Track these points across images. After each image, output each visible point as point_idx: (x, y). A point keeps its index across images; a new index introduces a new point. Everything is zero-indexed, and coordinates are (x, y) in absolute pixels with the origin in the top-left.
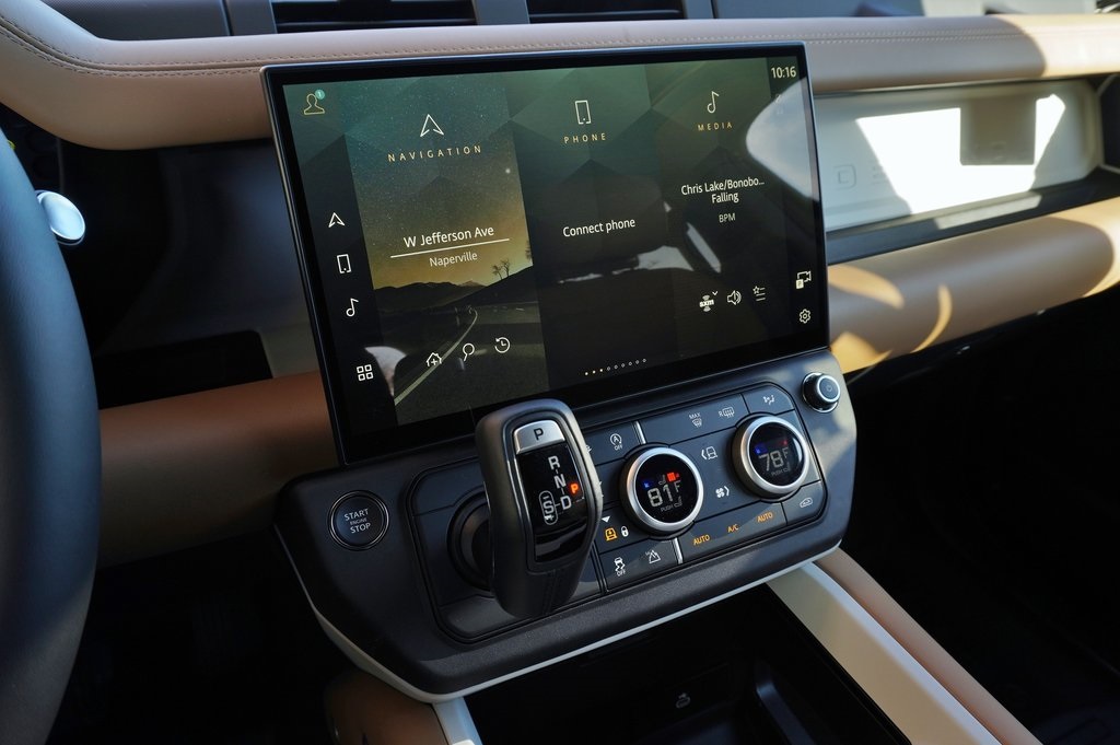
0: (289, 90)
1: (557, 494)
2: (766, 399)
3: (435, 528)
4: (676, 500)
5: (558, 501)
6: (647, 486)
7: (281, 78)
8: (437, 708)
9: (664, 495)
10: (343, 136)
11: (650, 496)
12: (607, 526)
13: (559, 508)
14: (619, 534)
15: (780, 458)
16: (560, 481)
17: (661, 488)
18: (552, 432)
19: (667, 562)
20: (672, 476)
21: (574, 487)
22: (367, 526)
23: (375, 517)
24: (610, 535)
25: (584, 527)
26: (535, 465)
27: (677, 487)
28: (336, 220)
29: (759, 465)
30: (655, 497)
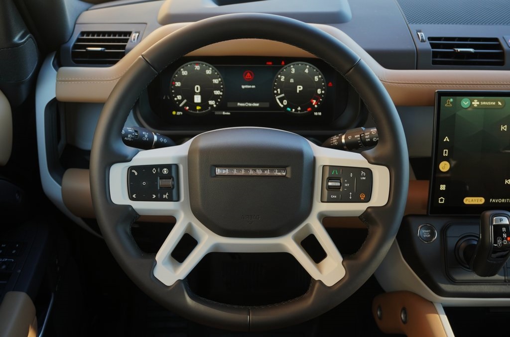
0: (442, 98)
1: (503, 239)
3: (451, 242)
5: (503, 241)
7: (441, 94)
8: (436, 305)
10: (455, 114)
13: (503, 243)
16: (505, 235)
18: (505, 221)
21: (508, 239)
22: (429, 236)
23: (432, 234)
25: (507, 252)
26: (498, 229)
28: (447, 139)
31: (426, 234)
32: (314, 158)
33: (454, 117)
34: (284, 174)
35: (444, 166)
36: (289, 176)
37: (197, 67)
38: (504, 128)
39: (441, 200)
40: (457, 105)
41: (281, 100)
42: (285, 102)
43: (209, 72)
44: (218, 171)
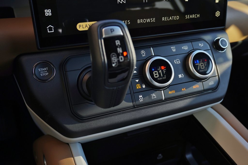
1: (118, 55)
2: (200, 45)
4: (163, 76)
5: (118, 58)
6: (153, 70)
8: (70, 145)
9: (159, 74)
11: (154, 74)
12: (137, 83)
13: (119, 61)
14: (142, 86)
15: (203, 66)
16: (120, 50)
17: (158, 71)
18: (118, 32)
19: (159, 99)
20: (163, 68)
21: (125, 54)
22: (47, 74)
23: (50, 71)
24: (138, 87)
26: (110, 43)
27: (164, 72)
29: (195, 67)
30: (156, 74)
31: (43, 72)
39: (50, 30)
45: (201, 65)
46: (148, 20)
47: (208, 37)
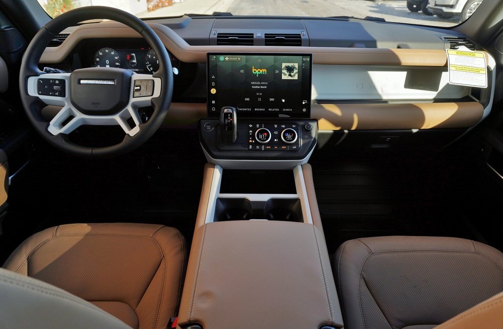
0: (210, 56)
1: (228, 120)
2: (293, 126)
6: (260, 134)
7: (209, 54)
8: (216, 165)
9: (263, 137)
13: (228, 122)
16: (229, 118)
18: (230, 111)
19: (260, 149)
20: (265, 134)
23: (211, 128)
24: (251, 141)
26: (226, 115)
28: (213, 77)
29: (285, 137)
30: (261, 137)
31: (209, 127)
32: (131, 77)
33: (216, 65)
34: (113, 83)
35: (213, 91)
36: (115, 84)
37: (107, 51)
38: (242, 71)
39: (214, 109)
40: (217, 59)
41: (149, 67)
42: (151, 69)
43: (113, 53)
44: (82, 82)
45: (289, 136)
46: (261, 110)
47: (302, 123)
